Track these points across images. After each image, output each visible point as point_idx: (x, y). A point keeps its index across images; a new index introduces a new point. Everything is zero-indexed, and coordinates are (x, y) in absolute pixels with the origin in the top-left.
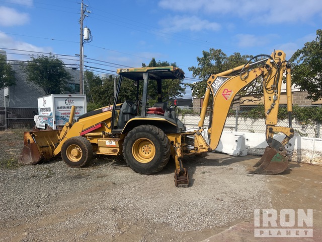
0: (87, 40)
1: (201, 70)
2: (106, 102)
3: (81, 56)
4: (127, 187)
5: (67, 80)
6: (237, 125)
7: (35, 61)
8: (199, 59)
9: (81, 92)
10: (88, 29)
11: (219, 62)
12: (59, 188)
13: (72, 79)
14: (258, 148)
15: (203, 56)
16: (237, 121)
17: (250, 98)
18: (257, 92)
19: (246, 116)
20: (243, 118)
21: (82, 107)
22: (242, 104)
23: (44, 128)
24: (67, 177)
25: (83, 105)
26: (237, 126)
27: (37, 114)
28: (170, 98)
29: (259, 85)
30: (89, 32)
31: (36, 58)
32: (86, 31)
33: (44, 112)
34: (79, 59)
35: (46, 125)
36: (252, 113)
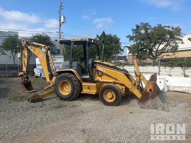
0: (63, 23)
1: (135, 37)
2: (75, 59)
3: (60, 32)
4: (91, 114)
5: (52, 47)
6: (160, 71)
7: (35, 37)
8: (133, 30)
9: (60, 54)
10: (64, 16)
11: (147, 31)
12: (48, 115)
13: (55, 46)
14: (175, 87)
15: (136, 28)
16: (159, 69)
17: (167, 54)
18: (172, 50)
19: (165, 65)
20: (164, 67)
21: (61, 63)
22: (163, 58)
23: (40, 76)
24: (53, 107)
25: (61, 62)
26: (159, 73)
27: (36, 67)
28: (114, 55)
29: (174, 45)
30: (64, 18)
31: (35, 35)
32: (62, 18)
33: (39, 66)
34: (59, 34)
35: (41, 74)
36: (170, 64)
